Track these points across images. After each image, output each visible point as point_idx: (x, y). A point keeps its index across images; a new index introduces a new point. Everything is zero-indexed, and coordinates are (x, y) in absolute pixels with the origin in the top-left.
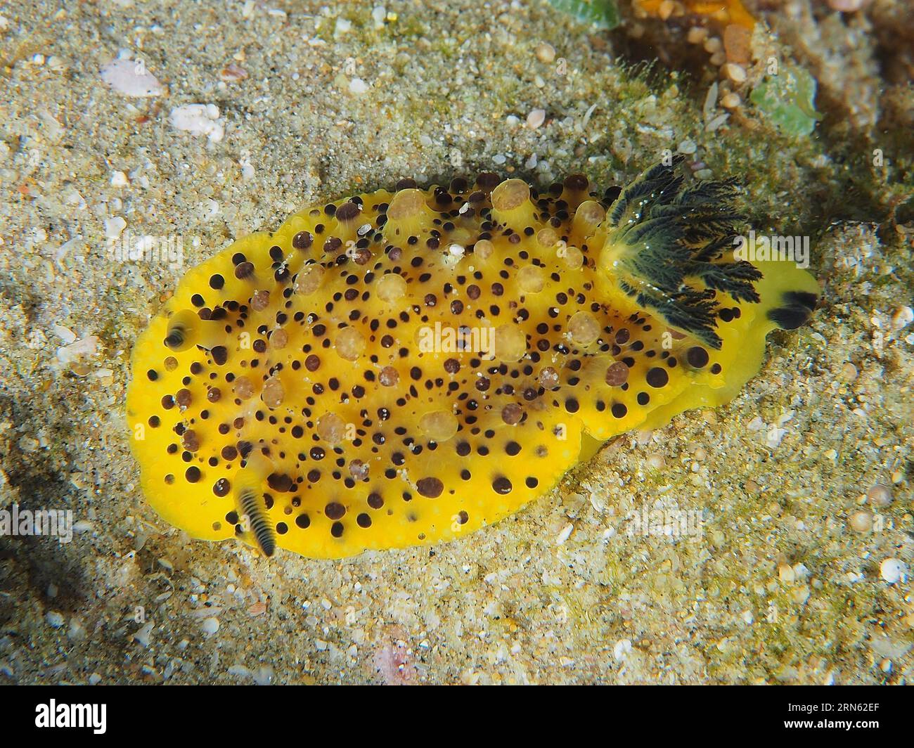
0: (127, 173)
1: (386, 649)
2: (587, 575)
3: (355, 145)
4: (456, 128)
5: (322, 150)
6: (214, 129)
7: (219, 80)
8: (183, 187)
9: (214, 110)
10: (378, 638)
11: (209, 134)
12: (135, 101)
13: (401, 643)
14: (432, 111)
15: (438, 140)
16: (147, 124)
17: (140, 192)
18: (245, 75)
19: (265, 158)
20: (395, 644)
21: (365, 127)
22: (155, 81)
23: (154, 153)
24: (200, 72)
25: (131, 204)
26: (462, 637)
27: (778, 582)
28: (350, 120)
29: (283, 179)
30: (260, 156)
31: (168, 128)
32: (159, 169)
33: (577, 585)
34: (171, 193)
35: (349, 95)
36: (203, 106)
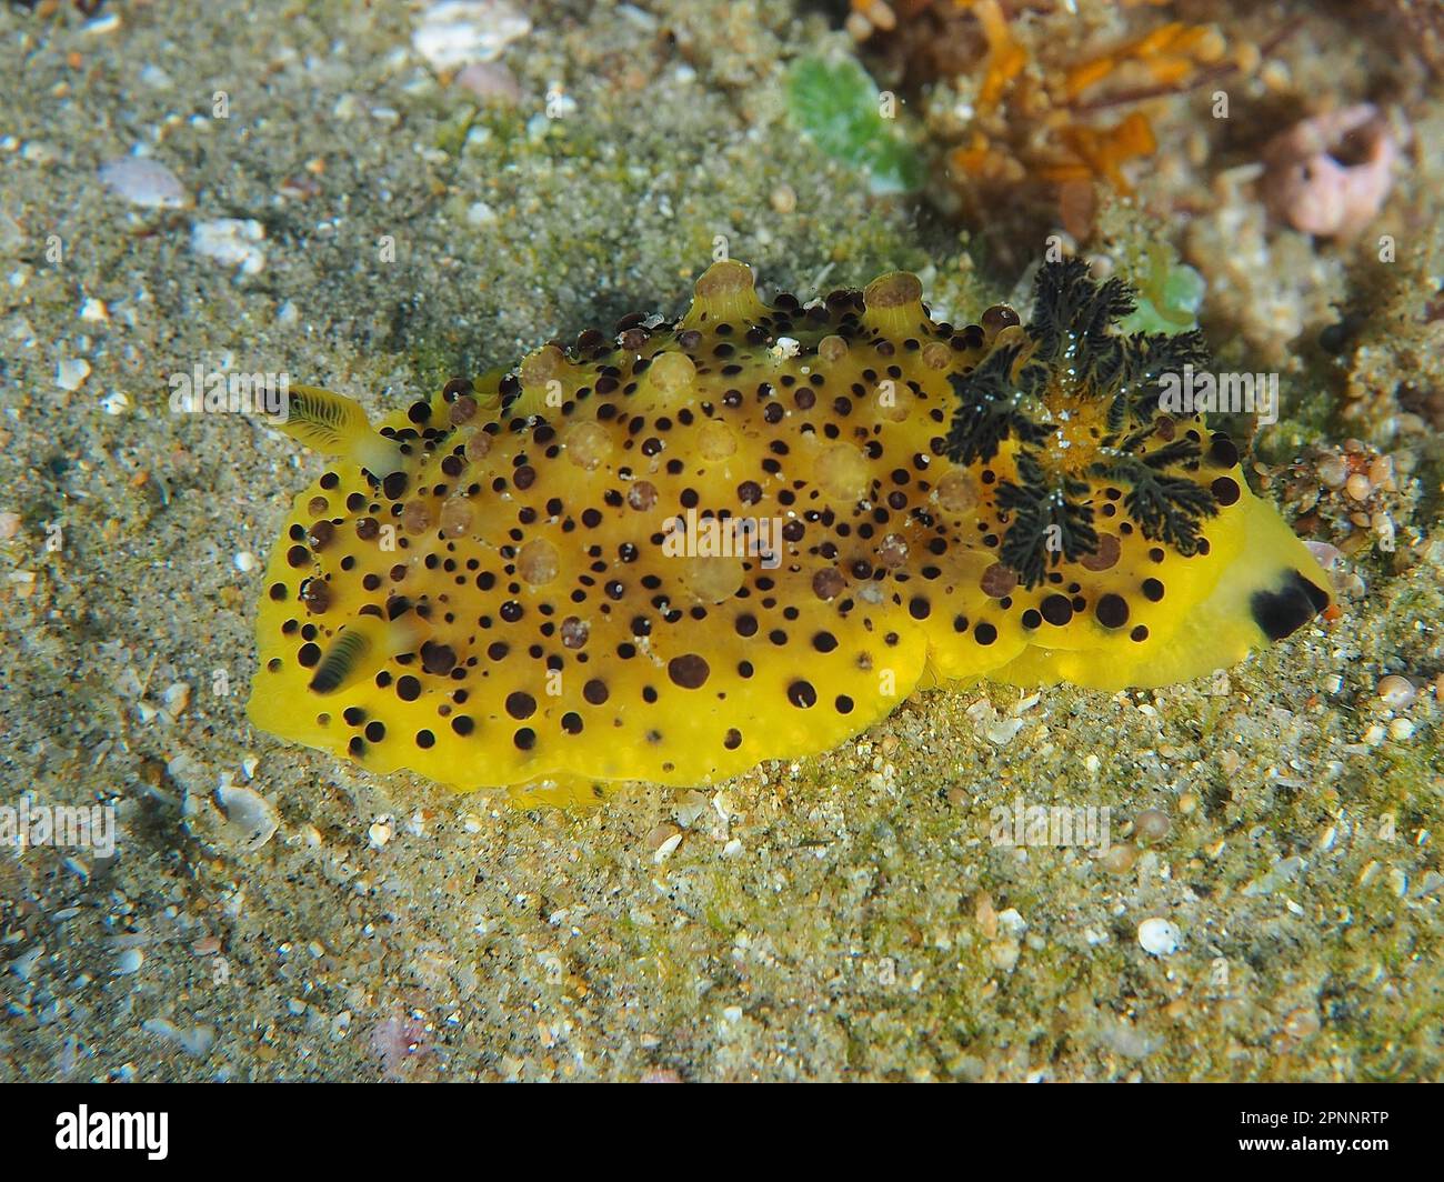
0: (107, 303)
1: (394, 1019)
2: (692, 909)
3: (458, 291)
4: (619, 283)
5: (405, 294)
6: (250, 255)
7: (276, 193)
8: (187, 328)
9: (255, 229)
10: (384, 1004)
11: (243, 262)
12: (141, 211)
13: (419, 1014)
14: (587, 257)
15: (587, 296)
16: (152, 241)
17: (121, 330)
18: (316, 190)
19: (318, 298)
20: (410, 1015)
21: (479, 269)
22: (178, 187)
23: (155, 280)
24: (250, 180)
25: (104, 344)
26: (507, 1006)
27: (973, 931)
28: (460, 257)
29: (337, 326)
30: (310, 294)
31: (184, 250)
32: (156, 302)
33: (677, 924)
34: (167, 334)
35: (465, 226)
36: (240, 223)
